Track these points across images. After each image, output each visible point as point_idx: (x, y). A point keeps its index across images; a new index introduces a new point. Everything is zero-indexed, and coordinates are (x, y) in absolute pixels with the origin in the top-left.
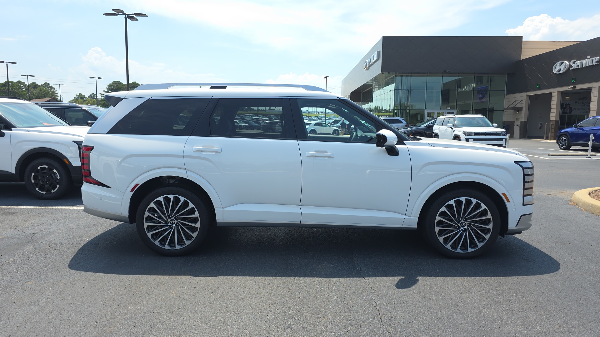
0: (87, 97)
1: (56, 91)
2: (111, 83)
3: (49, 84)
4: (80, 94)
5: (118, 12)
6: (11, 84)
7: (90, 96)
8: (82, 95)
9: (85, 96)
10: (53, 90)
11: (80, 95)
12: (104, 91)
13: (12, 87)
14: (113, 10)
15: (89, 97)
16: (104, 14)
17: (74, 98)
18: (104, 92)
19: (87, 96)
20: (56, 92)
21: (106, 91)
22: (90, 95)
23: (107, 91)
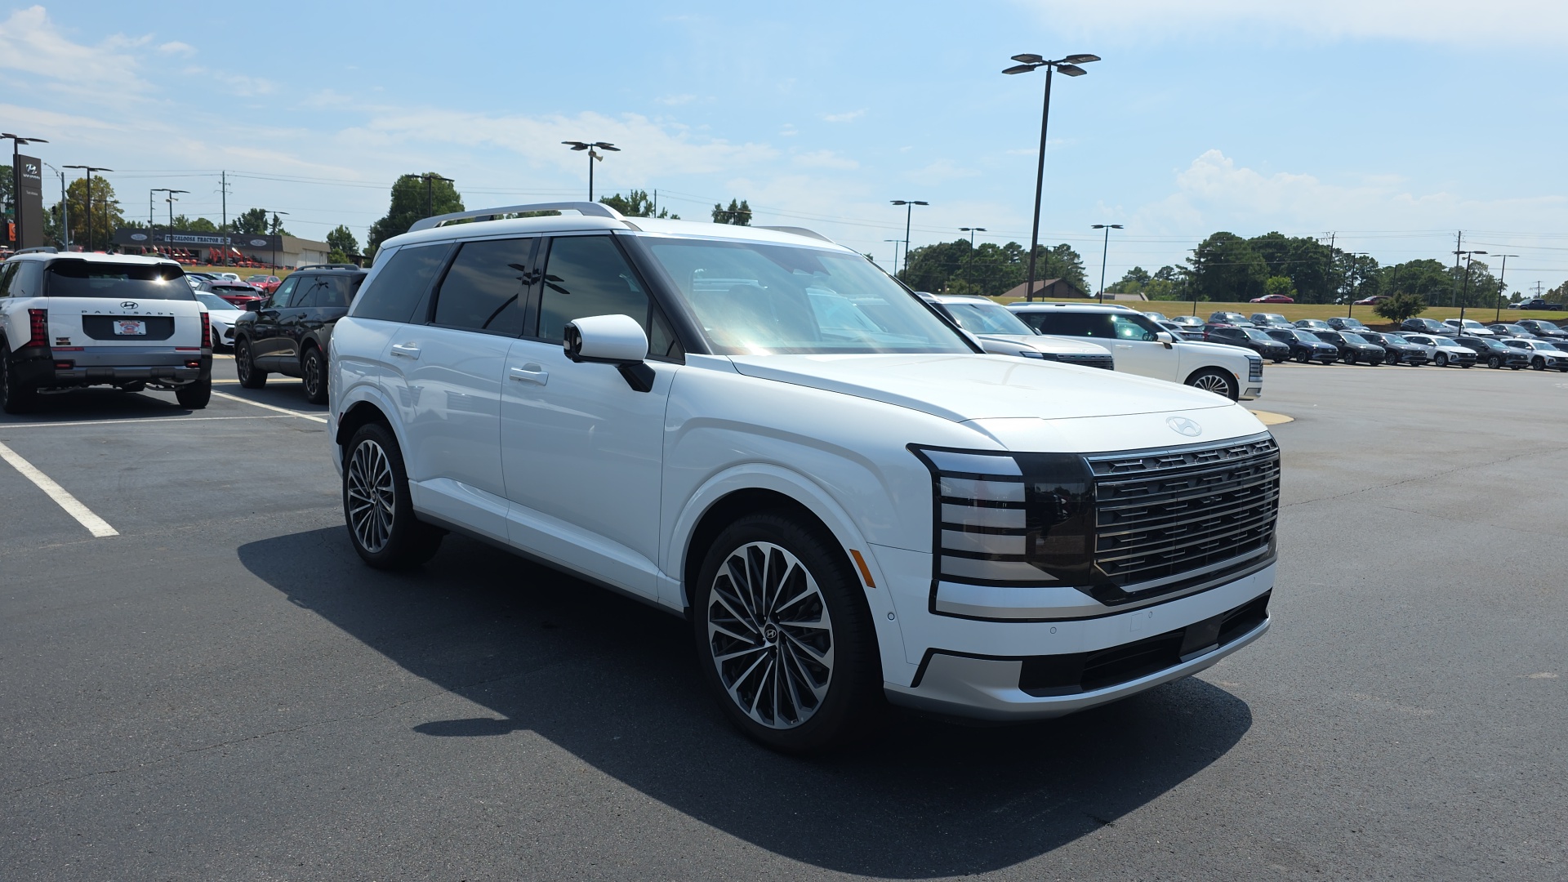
0: (1152, 276)
1: (1082, 263)
2: (1208, 239)
3: (1069, 247)
4: (1136, 268)
5: (1028, 63)
6: (990, 250)
7: (1159, 274)
8: (1140, 270)
9: (1149, 274)
10: (1076, 261)
11: (1138, 270)
12: (1188, 260)
13: (993, 256)
14: (1013, 58)
15: (1156, 275)
16: (1004, 72)
17: (1121, 280)
18: (1186, 262)
19: (1151, 274)
20: (1082, 266)
21: (1192, 260)
22: (1161, 272)
23: (1194, 258)
